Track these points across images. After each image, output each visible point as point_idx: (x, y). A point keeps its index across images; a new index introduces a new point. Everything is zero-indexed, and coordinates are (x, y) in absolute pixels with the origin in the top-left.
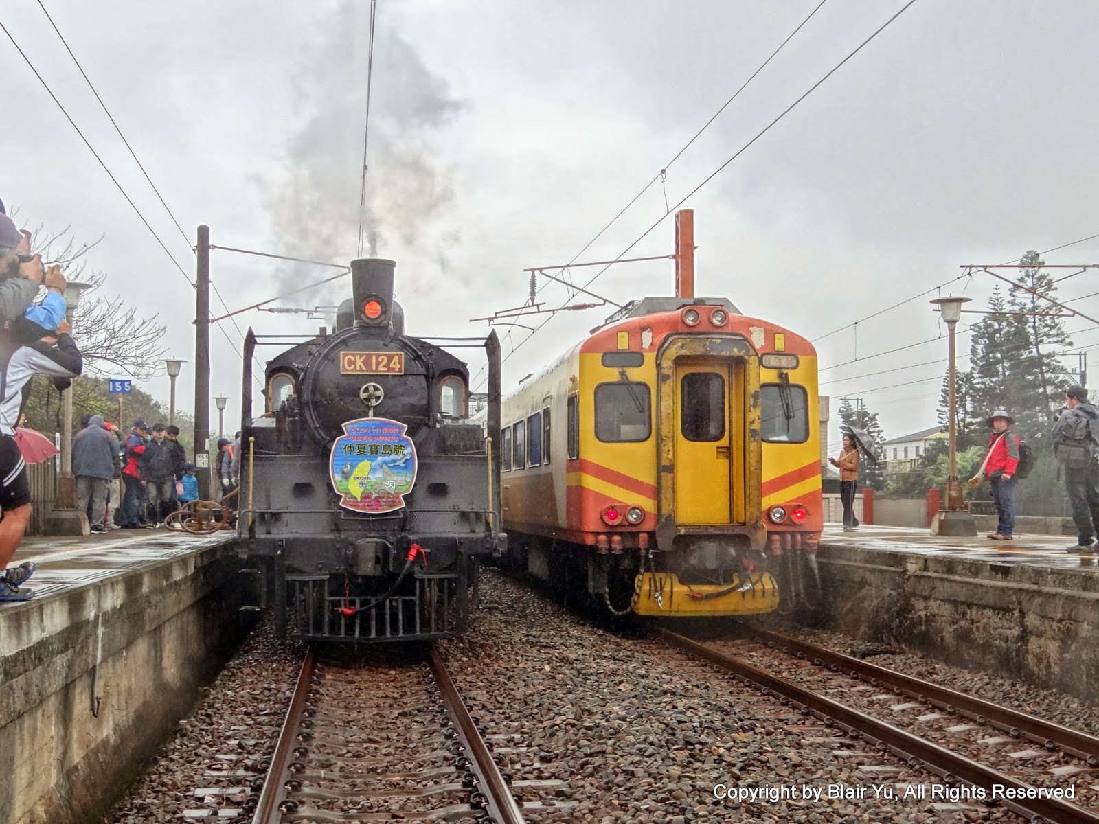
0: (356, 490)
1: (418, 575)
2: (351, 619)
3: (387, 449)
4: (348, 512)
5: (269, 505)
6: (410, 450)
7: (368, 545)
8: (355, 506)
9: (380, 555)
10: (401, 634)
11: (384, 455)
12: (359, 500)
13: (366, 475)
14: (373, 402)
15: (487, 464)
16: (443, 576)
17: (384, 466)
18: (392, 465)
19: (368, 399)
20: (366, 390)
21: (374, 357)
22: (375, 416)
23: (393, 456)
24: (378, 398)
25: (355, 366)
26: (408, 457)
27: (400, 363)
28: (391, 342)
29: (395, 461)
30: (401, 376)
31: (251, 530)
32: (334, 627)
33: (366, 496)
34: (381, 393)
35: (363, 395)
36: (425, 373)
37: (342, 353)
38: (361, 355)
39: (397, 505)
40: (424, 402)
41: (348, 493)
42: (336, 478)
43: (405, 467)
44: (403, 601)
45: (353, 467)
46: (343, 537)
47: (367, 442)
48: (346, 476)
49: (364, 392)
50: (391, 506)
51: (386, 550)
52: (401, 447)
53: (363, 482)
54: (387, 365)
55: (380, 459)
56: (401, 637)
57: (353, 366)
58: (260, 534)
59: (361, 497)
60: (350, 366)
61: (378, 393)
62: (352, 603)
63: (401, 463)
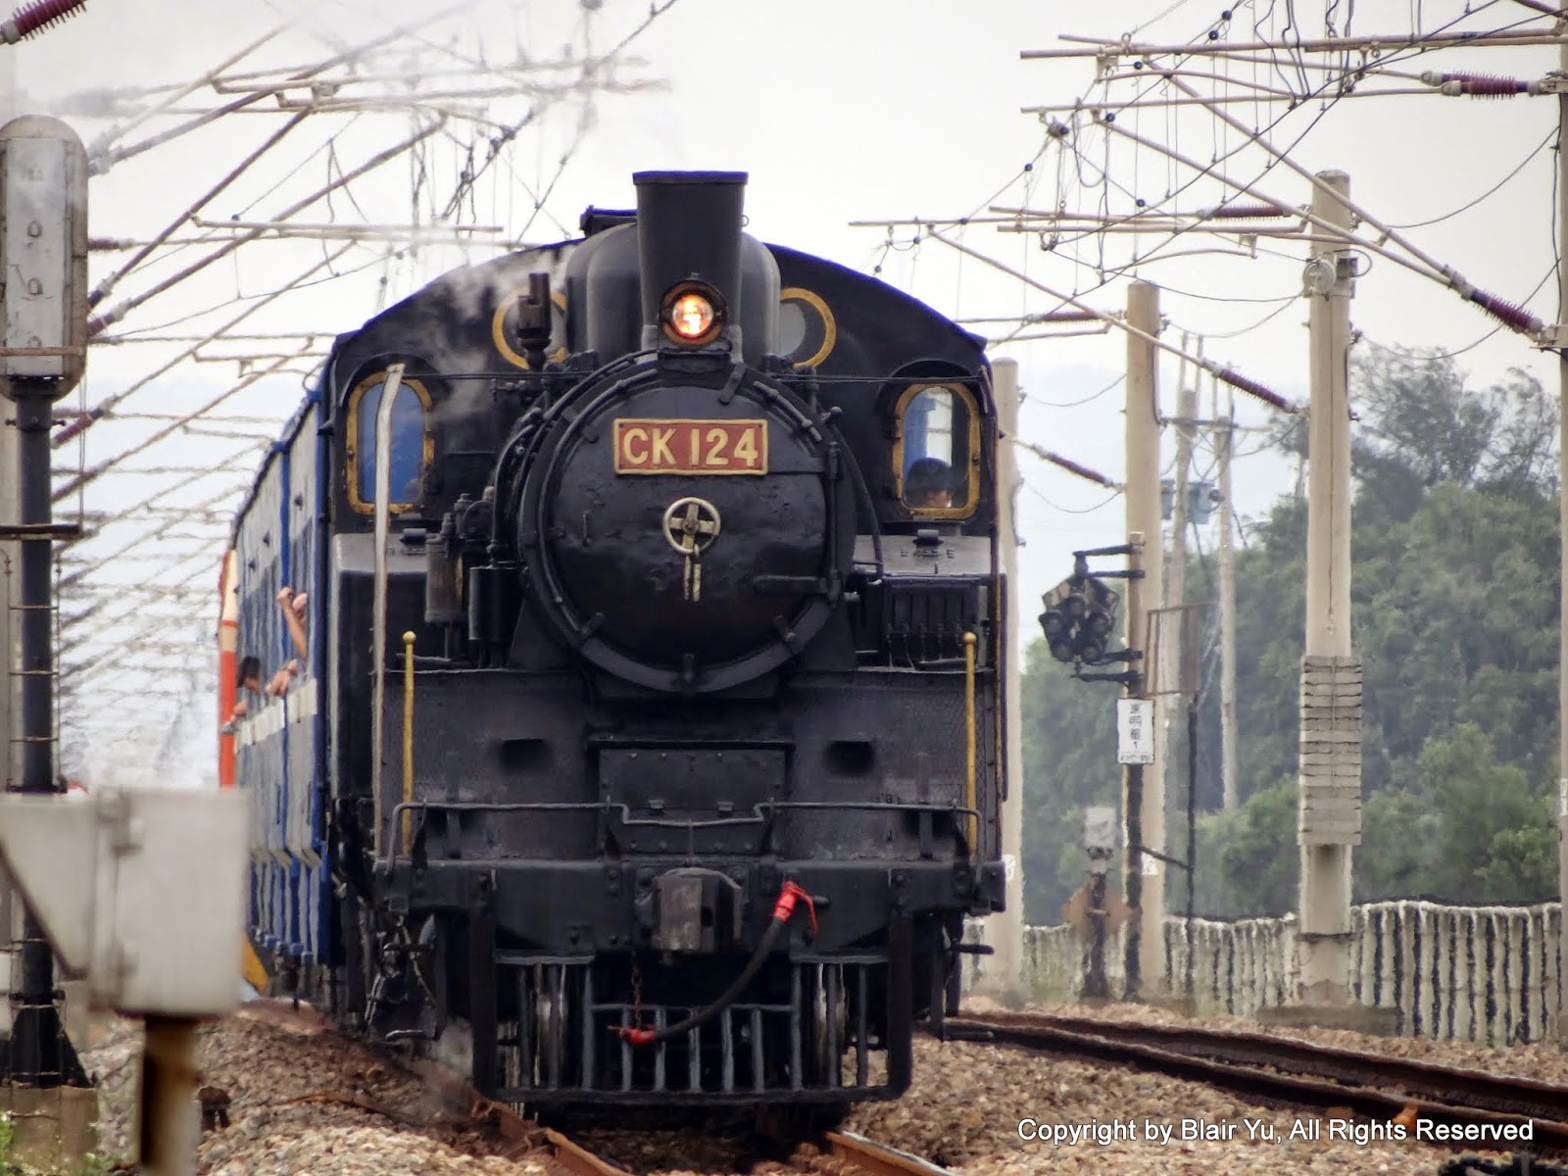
1: (797, 957)
2: (645, 1051)
5: (453, 792)
7: (686, 884)
9: (712, 905)
10: (760, 1090)
15: (964, 693)
16: (853, 959)
21: (695, 433)
25: (651, 454)
27: (758, 447)
28: (737, 392)
30: (760, 478)
31: (418, 852)
32: (607, 1071)
34: (713, 523)
35: (669, 527)
36: (820, 469)
37: (617, 421)
38: (663, 429)
40: (817, 539)
44: (765, 1015)
46: (625, 866)
49: (674, 517)
51: (724, 895)
54: (726, 453)
56: (760, 1096)
57: (644, 455)
58: (437, 860)
61: (708, 525)
62: (647, 1019)
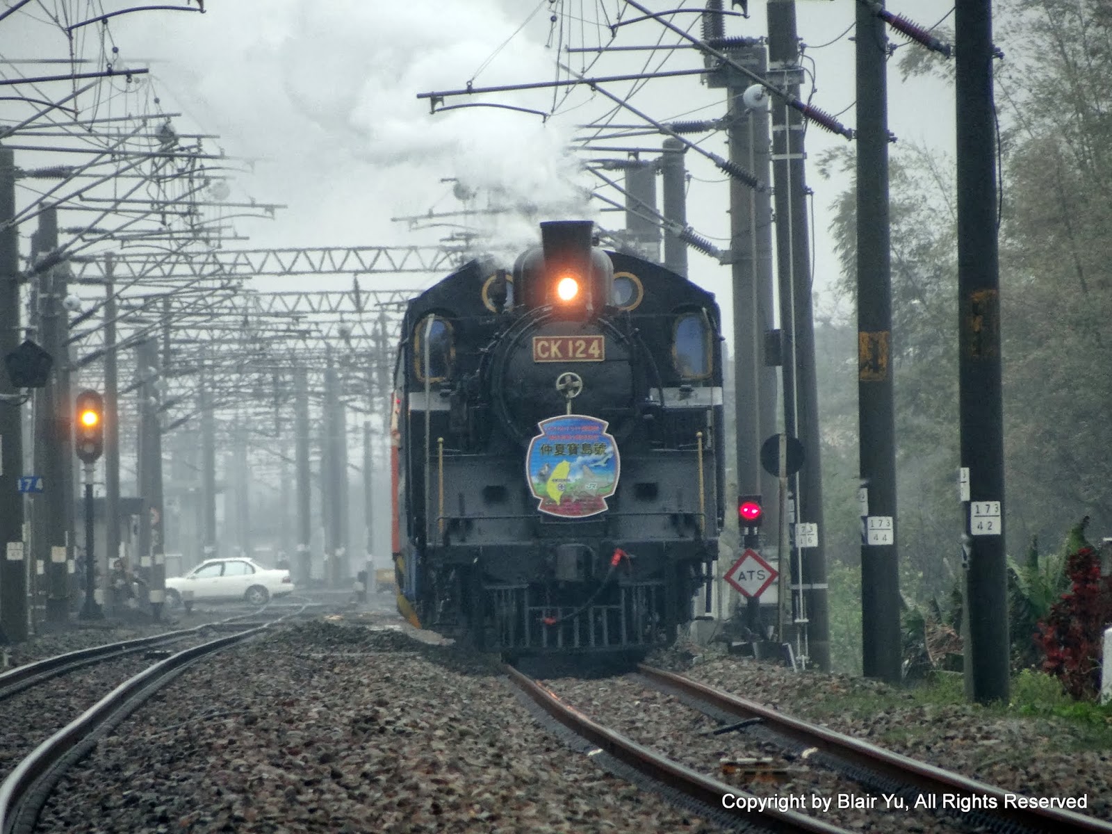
0: (555, 494)
1: (623, 583)
2: (552, 629)
3: (587, 449)
4: (547, 517)
5: (462, 510)
6: (612, 448)
7: (570, 550)
8: (555, 510)
9: (582, 559)
10: (606, 645)
11: (583, 454)
12: (558, 503)
13: (565, 477)
14: (571, 394)
15: (697, 460)
16: (649, 583)
17: (585, 467)
18: (593, 465)
19: (565, 391)
21: (570, 342)
22: (573, 412)
23: (593, 456)
24: (576, 389)
25: (550, 353)
26: (610, 456)
27: (600, 348)
28: (589, 323)
29: (595, 461)
30: (601, 363)
31: (446, 539)
32: (536, 638)
33: (565, 499)
34: (579, 383)
35: (559, 386)
36: (629, 358)
37: (534, 338)
38: (556, 341)
39: (599, 509)
40: (628, 391)
41: (546, 496)
42: (533, 480)
43: (607, 468)
44: (608, 610)
45: (551, 468)
46: (542, 543)
47: (566, 441)
48: (544, 478)
49: (561, 383)
50: (593, 510)
51: (587, 555)
52: (602, 446)
53: (562, 483)
54: (585, 351)
55: (580, 459)
56: (606, 647)
57: (547, 353)
58: (455, 542)
59: (561, 501)
61: (576, 384)
62: (554, 613)
63: (602, 463)
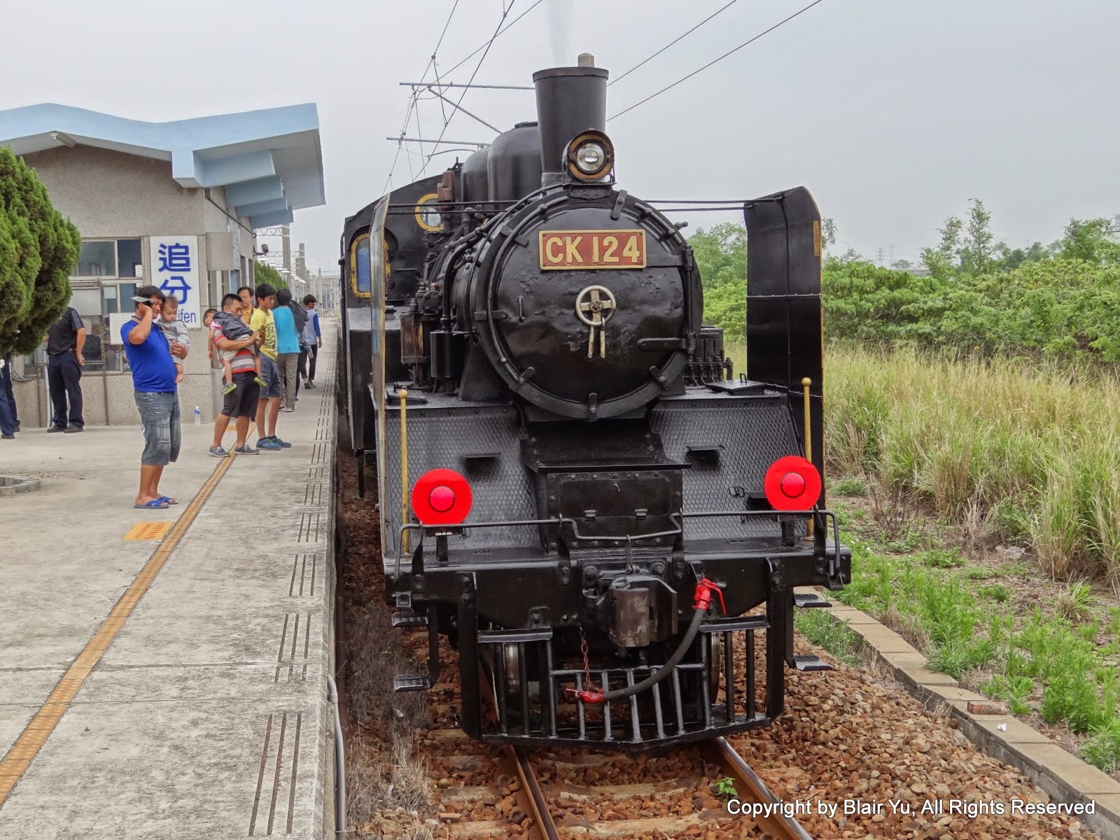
1: (705, 626)
9: (654, 604)
10: (682, 732)
14: (599, 319)
19: (589, 314)
20: (587, 297)
21: (595, 240)
24: (606, 312)
25: (565, 257)
27: (639, 249)
28: (622, 212)
30: (642, 270)
31: (417, 562)
34: (610, 302)
35: (581, 307)
36: (678, 263)
37: (541, 233)
38: (573, 237)
46: (573, 563)
49: (583, 301)
51: (663, 596)
54: (618, 253)
56: (683, 737)
57: (561, 256)
58: (430, 565)
60: (555, 256)
61: (607, 304)
62: (594, 680)
